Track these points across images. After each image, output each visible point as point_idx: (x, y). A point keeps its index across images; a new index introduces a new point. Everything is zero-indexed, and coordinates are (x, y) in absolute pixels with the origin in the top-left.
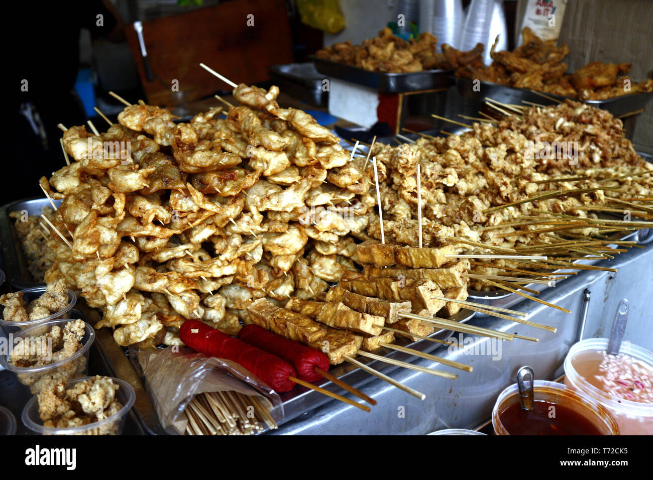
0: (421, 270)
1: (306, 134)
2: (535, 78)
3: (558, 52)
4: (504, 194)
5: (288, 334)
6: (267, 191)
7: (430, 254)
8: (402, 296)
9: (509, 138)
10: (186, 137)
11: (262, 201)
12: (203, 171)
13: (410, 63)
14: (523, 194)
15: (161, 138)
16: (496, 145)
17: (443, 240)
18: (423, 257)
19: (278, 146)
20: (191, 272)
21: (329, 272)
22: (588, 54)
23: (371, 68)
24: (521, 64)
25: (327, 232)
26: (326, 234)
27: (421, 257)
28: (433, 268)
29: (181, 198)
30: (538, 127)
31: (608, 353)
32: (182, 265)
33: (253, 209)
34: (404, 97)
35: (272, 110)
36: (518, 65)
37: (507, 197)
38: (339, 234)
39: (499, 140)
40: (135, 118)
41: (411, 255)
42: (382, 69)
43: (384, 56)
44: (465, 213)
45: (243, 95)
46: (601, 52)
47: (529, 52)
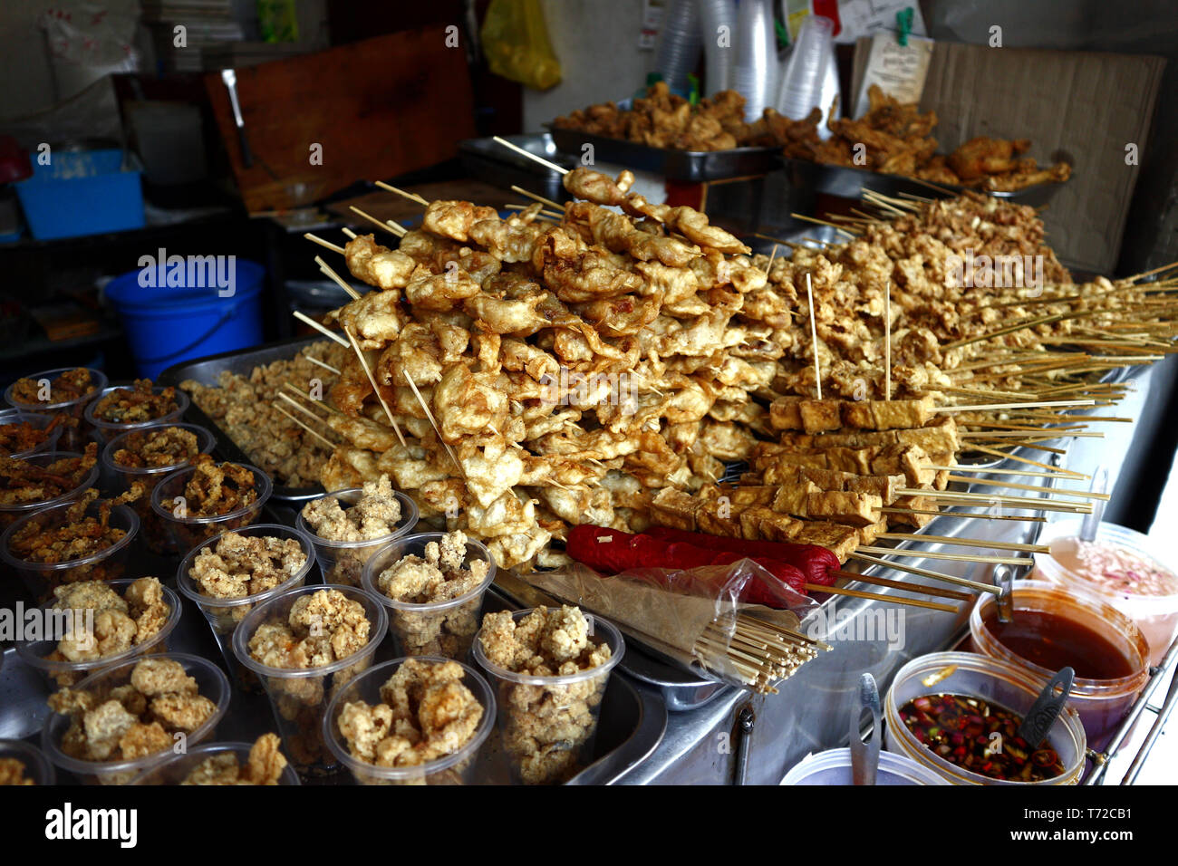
0: (893, 432)
1: (708, 241)
2: (905, 160)
3: (921, 122)
4: (950, 325)
5: (742, 533)
6: (666, 328)
7: (910, 407)
8: (875, 470)
9: (928, 246)
10: (562, 248)
11: (663, 342)
12: (596, 296)
13: (717, 137)
14: (979, 323)
15: (503, 252)
16: (907, 256)
17: (917, 388)
18: (896, 413)
19: (685, 259)
20: (575, 453)
21: (727, 446)
22: (964, 125)
23: (660, 144)
24: (877, 138)
25: (732, 387)
26: (731, 390)
27: (893, 413)
28: (912, 428)
29: (570, 340)
30: (953, 231)
31: (1082, 540)
32: (557, 442)
33: (654, 355)
34: (710, 188)
35: (642, 208)
36: (873, 139)
37: (954, 330)
38: (747, 388)
39: (913, 249)
40: (456, 221)
41: (876, 412)
42: (679, 146)
43: (674, 125)
44: (910, 352)
45: (587, 184)
46: (984, 123)
47: (882, 121)
